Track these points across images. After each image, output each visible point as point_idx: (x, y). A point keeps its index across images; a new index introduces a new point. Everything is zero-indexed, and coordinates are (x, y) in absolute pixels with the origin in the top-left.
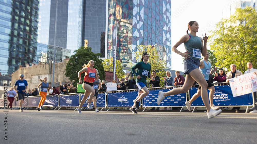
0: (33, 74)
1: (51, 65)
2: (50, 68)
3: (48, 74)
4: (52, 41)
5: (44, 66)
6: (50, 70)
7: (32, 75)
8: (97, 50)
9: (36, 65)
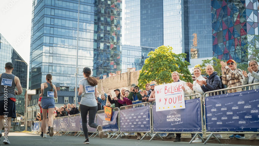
0: (111, 88)
1: (130, 74)
2: (129, 78)
3: (127, 86)
4: (145, 40)
5: (122, 77)
6: (129, 81)
7: (109, 89)
8: (207, 47)
9: (113, 75)
